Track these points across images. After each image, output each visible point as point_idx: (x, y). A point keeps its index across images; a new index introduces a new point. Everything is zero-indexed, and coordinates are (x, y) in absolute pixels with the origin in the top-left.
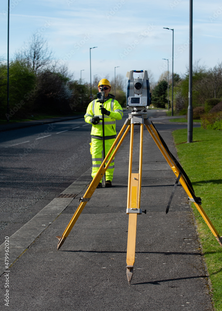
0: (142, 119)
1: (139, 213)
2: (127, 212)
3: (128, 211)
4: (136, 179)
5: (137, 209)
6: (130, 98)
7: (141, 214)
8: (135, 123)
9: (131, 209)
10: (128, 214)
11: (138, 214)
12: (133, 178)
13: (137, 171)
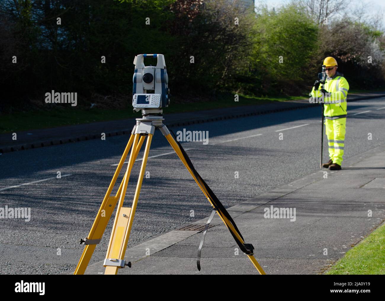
0: (151, 126)
1: (120, 265)
2: (104, 264)
3: (106, 264)
4: (125, 216)
5: (117, 261)
6: (136, 96)
7: (124, 267)
8: (140, 132)
9: (110, 259)
10: (105, 266)
11: (118, 267)
12: (121, 215)
13: (129, 205)
